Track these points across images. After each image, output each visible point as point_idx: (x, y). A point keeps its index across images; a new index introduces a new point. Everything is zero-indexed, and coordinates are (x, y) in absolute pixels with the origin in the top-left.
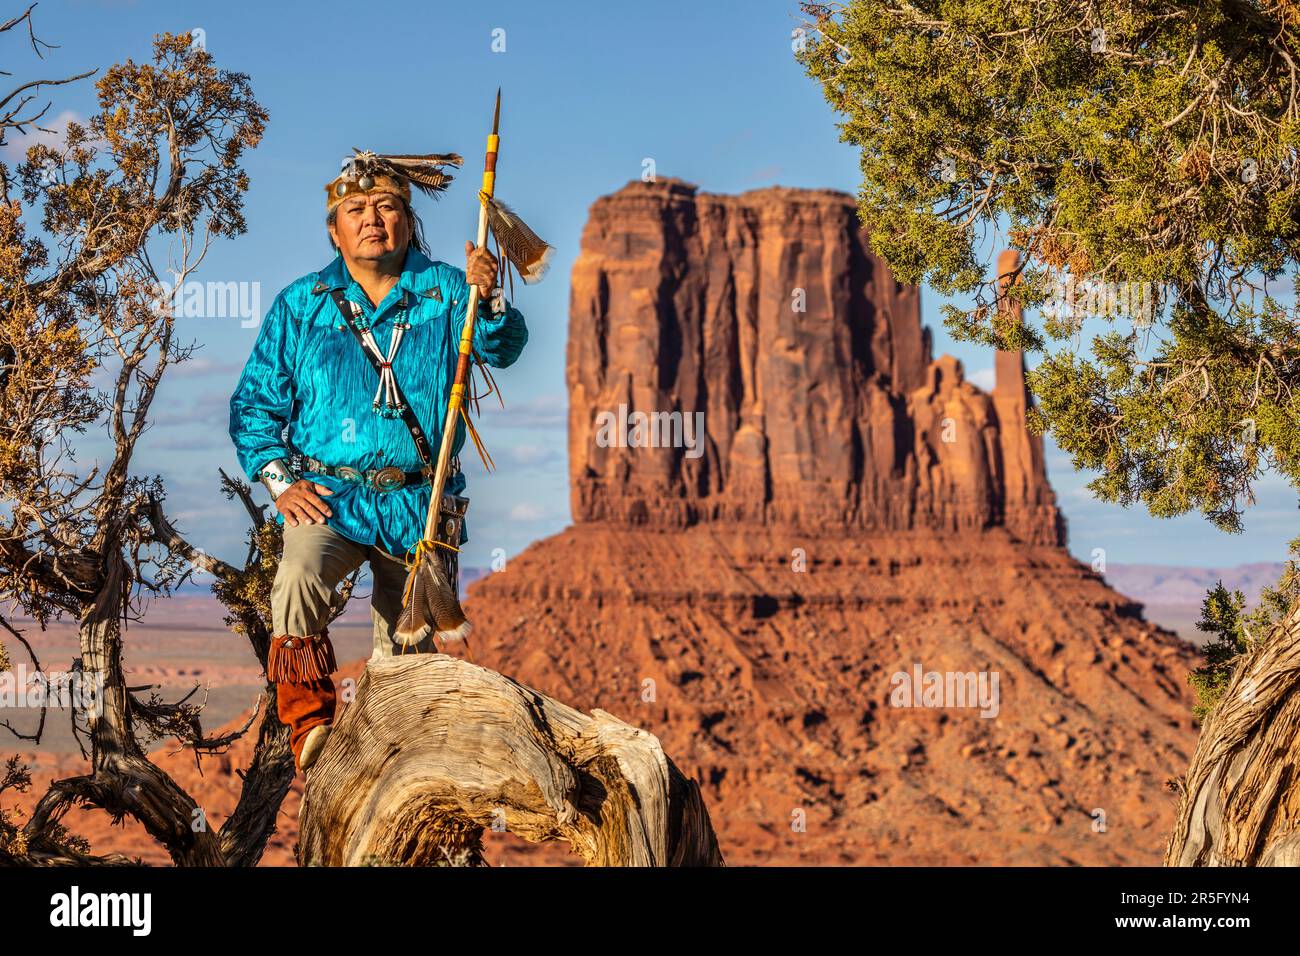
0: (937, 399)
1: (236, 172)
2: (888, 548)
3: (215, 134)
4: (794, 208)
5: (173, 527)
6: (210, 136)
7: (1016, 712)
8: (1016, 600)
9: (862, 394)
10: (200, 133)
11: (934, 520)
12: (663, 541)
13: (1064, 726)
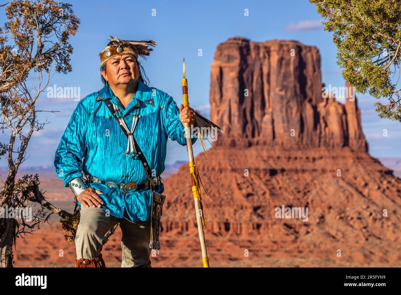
0: (327, 106)
1: (67, 45)
2: (312, 154)
3: (57, 29)
4: (281, 46)
5: (43, 195)
6: (55, 30)
7: (353, 205)
8: (353, 170)
9: (303, 105)
10: (51, 29)
11: (327, 145)
12: (241, 152)
13: (369, 209)
